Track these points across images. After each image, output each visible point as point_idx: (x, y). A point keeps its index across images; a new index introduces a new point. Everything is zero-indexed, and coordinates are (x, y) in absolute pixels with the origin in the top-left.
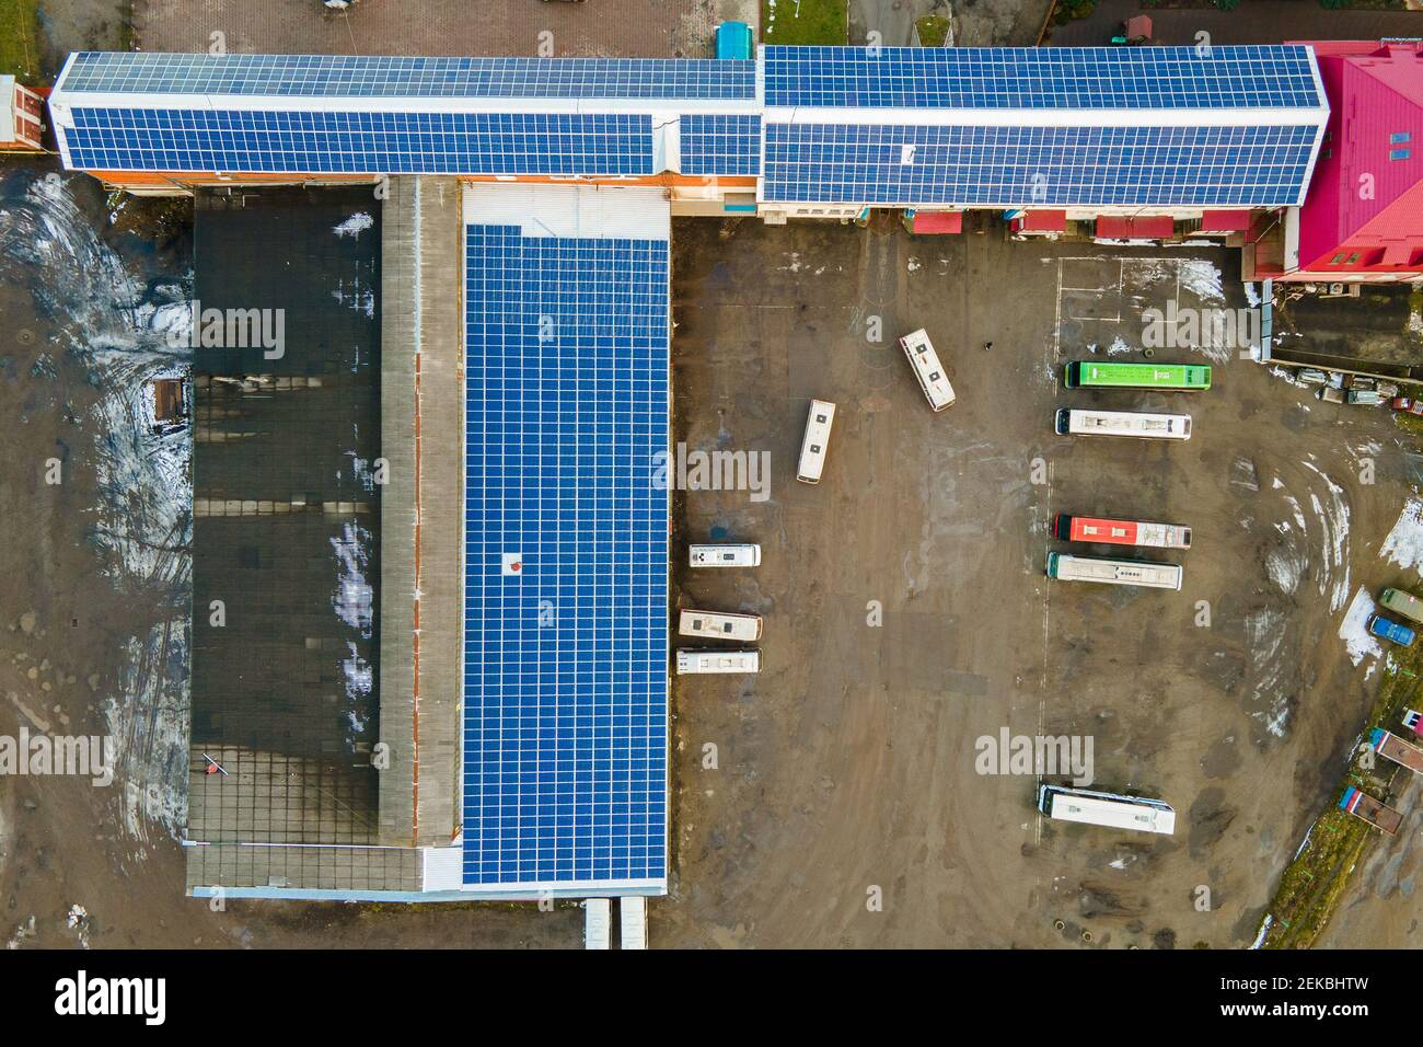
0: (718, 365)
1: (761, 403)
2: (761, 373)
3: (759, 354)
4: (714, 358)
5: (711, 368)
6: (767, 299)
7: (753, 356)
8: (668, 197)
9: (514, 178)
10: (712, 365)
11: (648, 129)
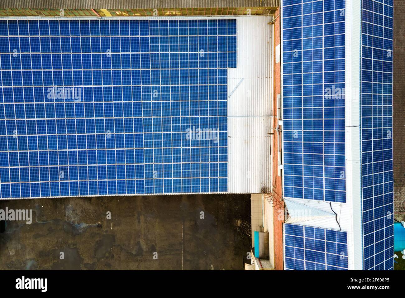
0: (137, 221)
1: (107, 255)
2: (131, 254)
3: (147, 252)
4: (142, 218)
5: (133, 216)
6: (189, 258)
7: (144, 247)
8: (264, 191)
9: (278, 61)
10: (136, 216)
11: (330, 197)
